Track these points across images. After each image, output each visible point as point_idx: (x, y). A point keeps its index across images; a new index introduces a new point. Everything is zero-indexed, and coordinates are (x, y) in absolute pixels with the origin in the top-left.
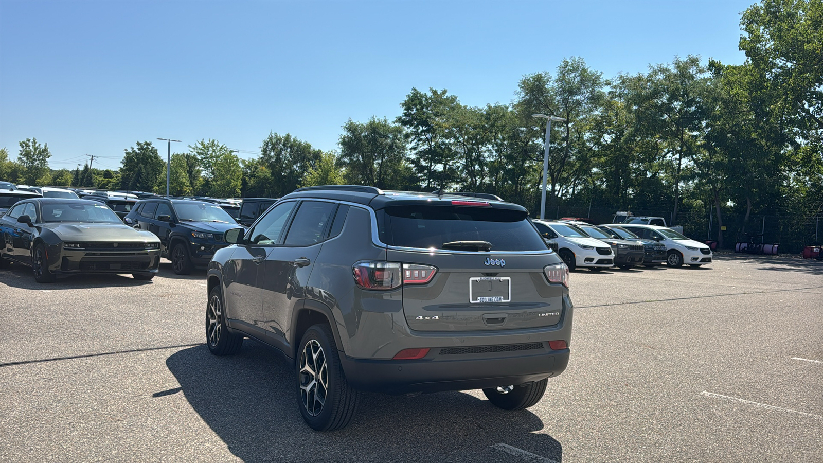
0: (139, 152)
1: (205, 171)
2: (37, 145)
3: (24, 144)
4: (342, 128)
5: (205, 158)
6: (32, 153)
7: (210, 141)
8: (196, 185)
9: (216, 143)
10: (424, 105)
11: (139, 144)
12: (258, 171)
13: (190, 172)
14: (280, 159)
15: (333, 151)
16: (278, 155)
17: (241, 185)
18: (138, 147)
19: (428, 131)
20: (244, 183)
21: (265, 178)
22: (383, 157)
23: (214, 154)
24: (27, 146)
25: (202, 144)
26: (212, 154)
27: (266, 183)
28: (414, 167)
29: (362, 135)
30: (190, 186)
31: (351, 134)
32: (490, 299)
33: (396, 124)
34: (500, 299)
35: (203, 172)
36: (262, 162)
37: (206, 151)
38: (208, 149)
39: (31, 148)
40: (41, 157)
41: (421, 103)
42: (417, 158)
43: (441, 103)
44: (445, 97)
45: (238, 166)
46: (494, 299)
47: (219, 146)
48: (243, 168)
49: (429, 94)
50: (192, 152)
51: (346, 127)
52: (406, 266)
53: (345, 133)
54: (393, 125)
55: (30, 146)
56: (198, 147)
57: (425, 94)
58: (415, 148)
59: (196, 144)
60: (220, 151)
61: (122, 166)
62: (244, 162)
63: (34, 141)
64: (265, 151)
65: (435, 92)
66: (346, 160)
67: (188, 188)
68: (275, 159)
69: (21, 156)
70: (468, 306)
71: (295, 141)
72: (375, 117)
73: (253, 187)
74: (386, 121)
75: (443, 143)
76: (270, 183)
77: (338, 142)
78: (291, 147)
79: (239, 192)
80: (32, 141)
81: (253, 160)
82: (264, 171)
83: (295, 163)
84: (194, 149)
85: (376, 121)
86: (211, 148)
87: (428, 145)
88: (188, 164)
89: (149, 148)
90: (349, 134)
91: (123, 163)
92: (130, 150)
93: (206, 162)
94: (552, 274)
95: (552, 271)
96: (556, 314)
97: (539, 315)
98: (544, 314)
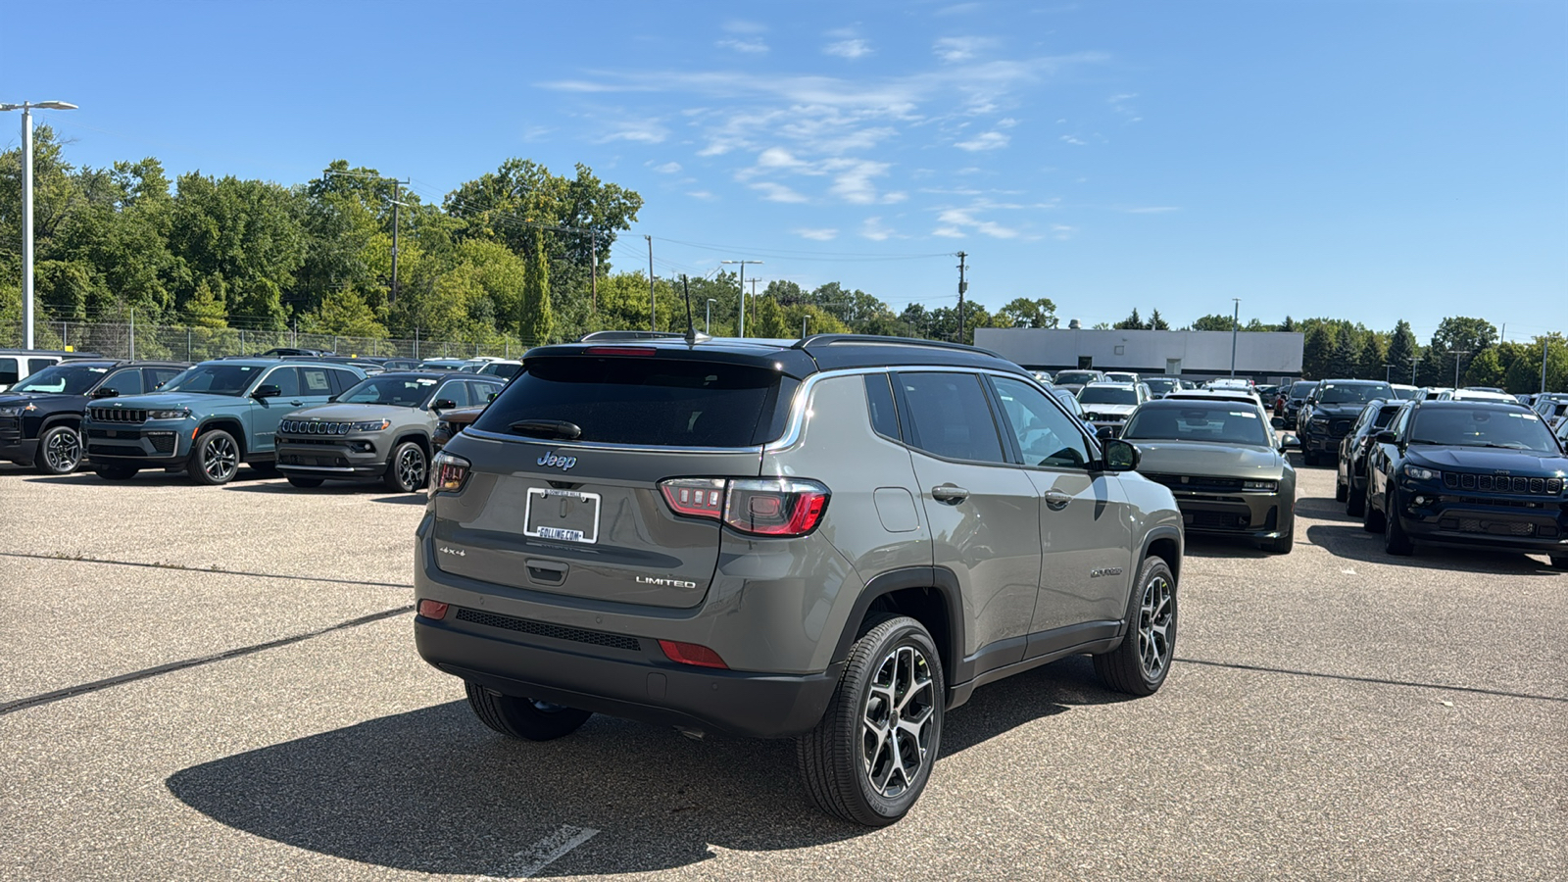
32: (559, 533)
34: (577, 536)
46: (565, 534)
70: (518, 541)
94: (692, 496)
95: (692, 489)
96: (686, 583)
97: (638, 578)
98: (651, 579)
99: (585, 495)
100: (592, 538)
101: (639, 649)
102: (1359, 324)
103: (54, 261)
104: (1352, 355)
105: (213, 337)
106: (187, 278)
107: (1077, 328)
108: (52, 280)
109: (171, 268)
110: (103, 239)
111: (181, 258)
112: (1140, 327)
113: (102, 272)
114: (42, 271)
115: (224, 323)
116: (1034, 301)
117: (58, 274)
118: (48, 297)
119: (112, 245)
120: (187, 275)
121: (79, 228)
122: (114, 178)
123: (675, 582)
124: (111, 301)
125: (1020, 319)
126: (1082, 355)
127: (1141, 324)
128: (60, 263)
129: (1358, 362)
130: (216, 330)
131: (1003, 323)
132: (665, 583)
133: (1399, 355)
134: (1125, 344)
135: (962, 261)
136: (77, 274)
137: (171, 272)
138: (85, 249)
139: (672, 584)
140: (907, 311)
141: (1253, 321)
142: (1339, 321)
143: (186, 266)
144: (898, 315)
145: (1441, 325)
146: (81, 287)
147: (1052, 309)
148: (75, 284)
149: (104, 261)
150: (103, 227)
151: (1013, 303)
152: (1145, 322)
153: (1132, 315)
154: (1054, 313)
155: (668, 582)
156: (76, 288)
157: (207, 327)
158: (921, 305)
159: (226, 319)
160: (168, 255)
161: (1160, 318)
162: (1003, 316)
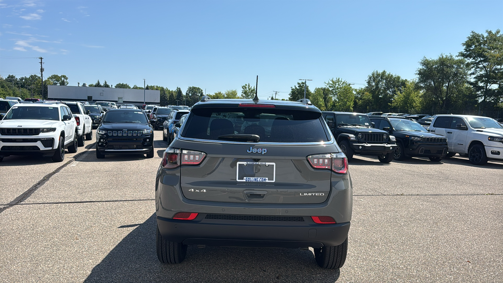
0: (299, 88)
1: (334, 97)
2: (250, 87)
3: (244, 87)
4: (419, 63)
5: (333, 89)
6: (248, 92)
7: (337, 79)
8: (329, 106)
9: (340, 80)
10: (481, 43)
11: (298, 83)
12: (364, 96)
13: (325, 98)
14: (378, 87)
15: (414, 79)
16: (377, 85)
17: (353, 104)
18: (298, 85)
19: (485, 61)
20: (355, 103)
21: (369, 100)
22: (450, 82)
23: (339, 87)
24: (246, 88)
25: (332, 81)
26: (338, 87)
27: (369, 103)
28: (473, 87)
29: (434, 67)
30: (324, 107)
31: (425, 67)
32: (255, 179)
33: (459, 57)
34: (265, 180)
35: (333, 98)
36: (367, 89)
37: (334, 85)
38: (336, 84)
39: (247, 89)
40: (252, 94)
41: (478, 41)
42: (476, 81)
43: (495, 40)
44: (499, 35)
45: (352, 93)
46: (259, 179)
47: (342, 82)
48: (355, 94)
49: (486, 35)
50: (326, 86)
51: (422, 63)
52: (185, 152)
53: (421, 67)
54: (457, 58)
55: (247, 88)
56: (330, 83)
57: (482, 34)
58: (473, 74)
59: (329, 81)
60: (342, 84)
61: (289, 96)
62: (356, 90)
63: (249, 85)
64: (369, 83)
65: (490, 33)
66: (422, 85)
67: (323, 108)
68: (375, 87)
69: (242, 94)
70: (235, 184)
71: (389, 75)
72: (443, 54)
73: (361, 106)
74: (451, 56)
75: (496, 69)
76: (371, 103)
77: (416, 73)
78: (386, 79)
79: (352, 109)
80: (248, 85)
81: (362, 89)
82: (368, 96)
83: (388, 89)
84: (328, 84)
85: (444, 56)
86: (337, 83)
87: (484, 71)
88: (324, 94)
89: (304, 86)
90: (424, 67)
91: (290, 95)
92: (294, 88)
93: (334, 92)
94: (318, 161)
95: (318, 159)
96: (320, 194)
97: (301, 194)
98: (306, 194)
99: (267, 164)
100: (273, 180)
101: (304, 221)
102: (166, 88)
104: (167, 97)
107: (85, 86)
112: (101, 86)
116: (60, 76)
123: (316, 194)
125: (55, 82)
126: (88, 96)
127: (101, 85)
129: (168, 99)
131: (49, 83)
132: (312, 195)
133: (180, 98)
134: (104, 92)
135: (41, 60)
139: (315, 195)
140: (8, 77)
141: (135, 86)
142: (159, 87)
144: (4, 79)
145: (188, 89)
147: (67, 79)
151: (52, 76)
152: (102, 85)
153: (98, 82)
154: (67, 80)
155: (314, 194)
158: (14, 76)
161: (107, 83)
162: (49, 81)
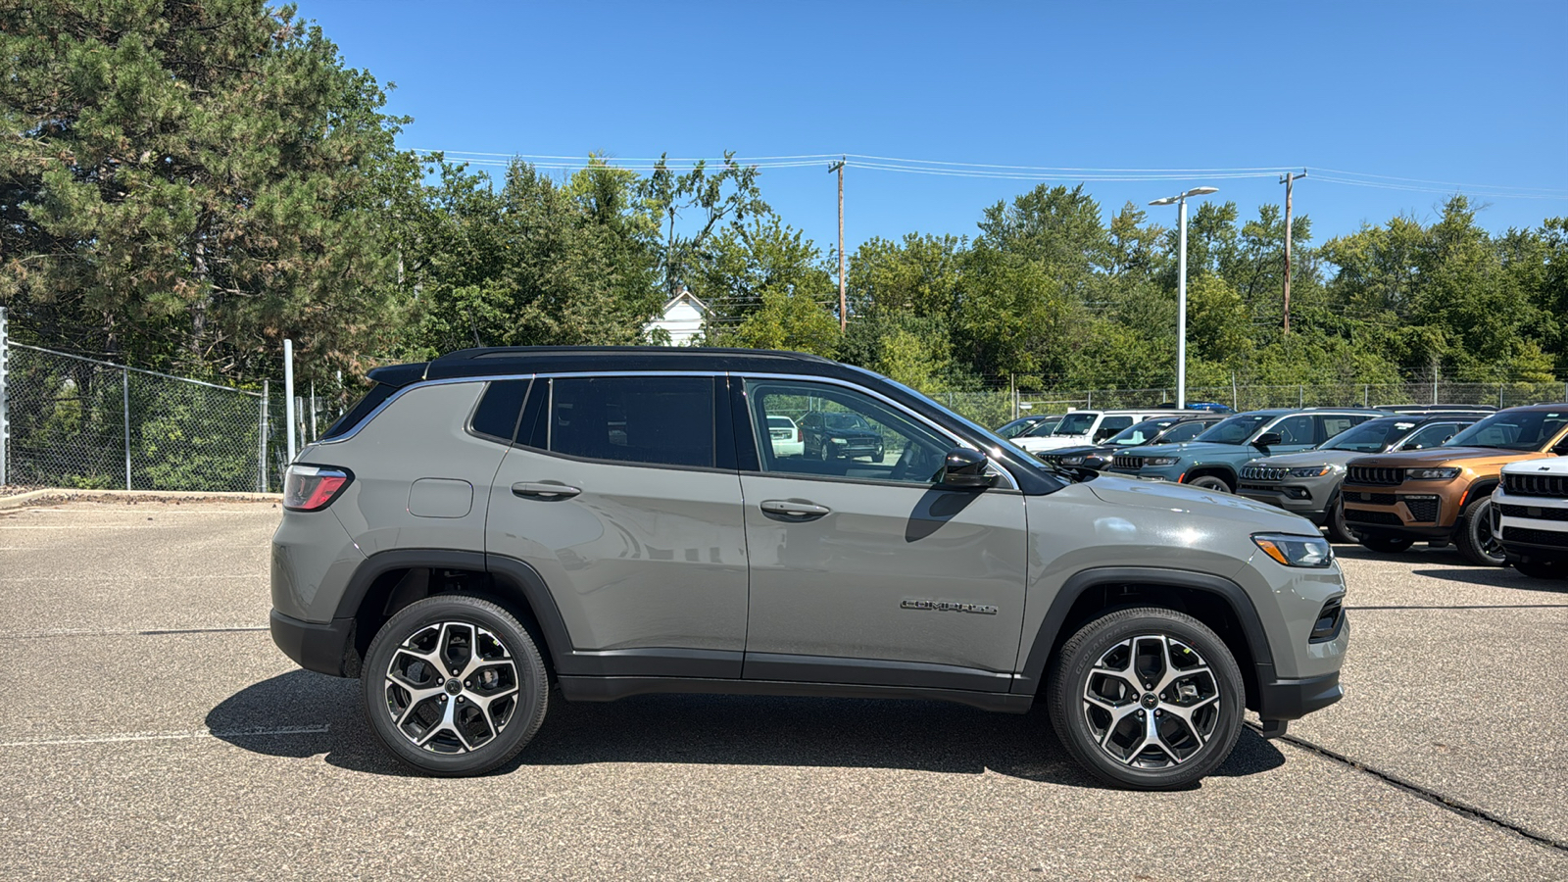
103: (1411, 327)
105: (1536, 392)
106: (1554, 332)
108: (1408, 345)
109: (1536, 323)
110: (1461, 301)
111: (1548, 312)
113: (1460, 333)
114: (1400, 337)
115: (1551, 377)
117: (1415, 339)
118: (1405, 361)
119: (1470, 304)
120: (1554, 328)
121: (1439, 292)
122: (1543, 235)
124: (1467, 362)
128: (1416, 328)
130: (1540, 385)
136: (1432, 337)
137: (1536, 327)
138: (1444, 312)
143: (1553, 319)
146: (1435, 350)
148: (1430, 347)
149: (1462, 323)
150: (1463, 288)
156: (1431, 351)
157: (1529, 382)
159: (1553, 372)
160: (1532, 310)
